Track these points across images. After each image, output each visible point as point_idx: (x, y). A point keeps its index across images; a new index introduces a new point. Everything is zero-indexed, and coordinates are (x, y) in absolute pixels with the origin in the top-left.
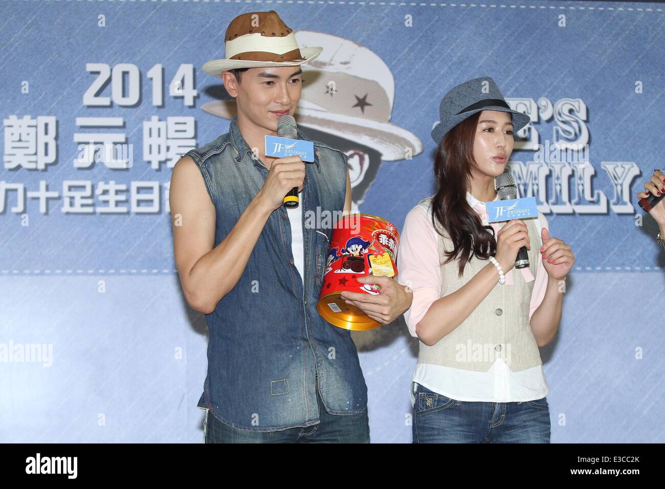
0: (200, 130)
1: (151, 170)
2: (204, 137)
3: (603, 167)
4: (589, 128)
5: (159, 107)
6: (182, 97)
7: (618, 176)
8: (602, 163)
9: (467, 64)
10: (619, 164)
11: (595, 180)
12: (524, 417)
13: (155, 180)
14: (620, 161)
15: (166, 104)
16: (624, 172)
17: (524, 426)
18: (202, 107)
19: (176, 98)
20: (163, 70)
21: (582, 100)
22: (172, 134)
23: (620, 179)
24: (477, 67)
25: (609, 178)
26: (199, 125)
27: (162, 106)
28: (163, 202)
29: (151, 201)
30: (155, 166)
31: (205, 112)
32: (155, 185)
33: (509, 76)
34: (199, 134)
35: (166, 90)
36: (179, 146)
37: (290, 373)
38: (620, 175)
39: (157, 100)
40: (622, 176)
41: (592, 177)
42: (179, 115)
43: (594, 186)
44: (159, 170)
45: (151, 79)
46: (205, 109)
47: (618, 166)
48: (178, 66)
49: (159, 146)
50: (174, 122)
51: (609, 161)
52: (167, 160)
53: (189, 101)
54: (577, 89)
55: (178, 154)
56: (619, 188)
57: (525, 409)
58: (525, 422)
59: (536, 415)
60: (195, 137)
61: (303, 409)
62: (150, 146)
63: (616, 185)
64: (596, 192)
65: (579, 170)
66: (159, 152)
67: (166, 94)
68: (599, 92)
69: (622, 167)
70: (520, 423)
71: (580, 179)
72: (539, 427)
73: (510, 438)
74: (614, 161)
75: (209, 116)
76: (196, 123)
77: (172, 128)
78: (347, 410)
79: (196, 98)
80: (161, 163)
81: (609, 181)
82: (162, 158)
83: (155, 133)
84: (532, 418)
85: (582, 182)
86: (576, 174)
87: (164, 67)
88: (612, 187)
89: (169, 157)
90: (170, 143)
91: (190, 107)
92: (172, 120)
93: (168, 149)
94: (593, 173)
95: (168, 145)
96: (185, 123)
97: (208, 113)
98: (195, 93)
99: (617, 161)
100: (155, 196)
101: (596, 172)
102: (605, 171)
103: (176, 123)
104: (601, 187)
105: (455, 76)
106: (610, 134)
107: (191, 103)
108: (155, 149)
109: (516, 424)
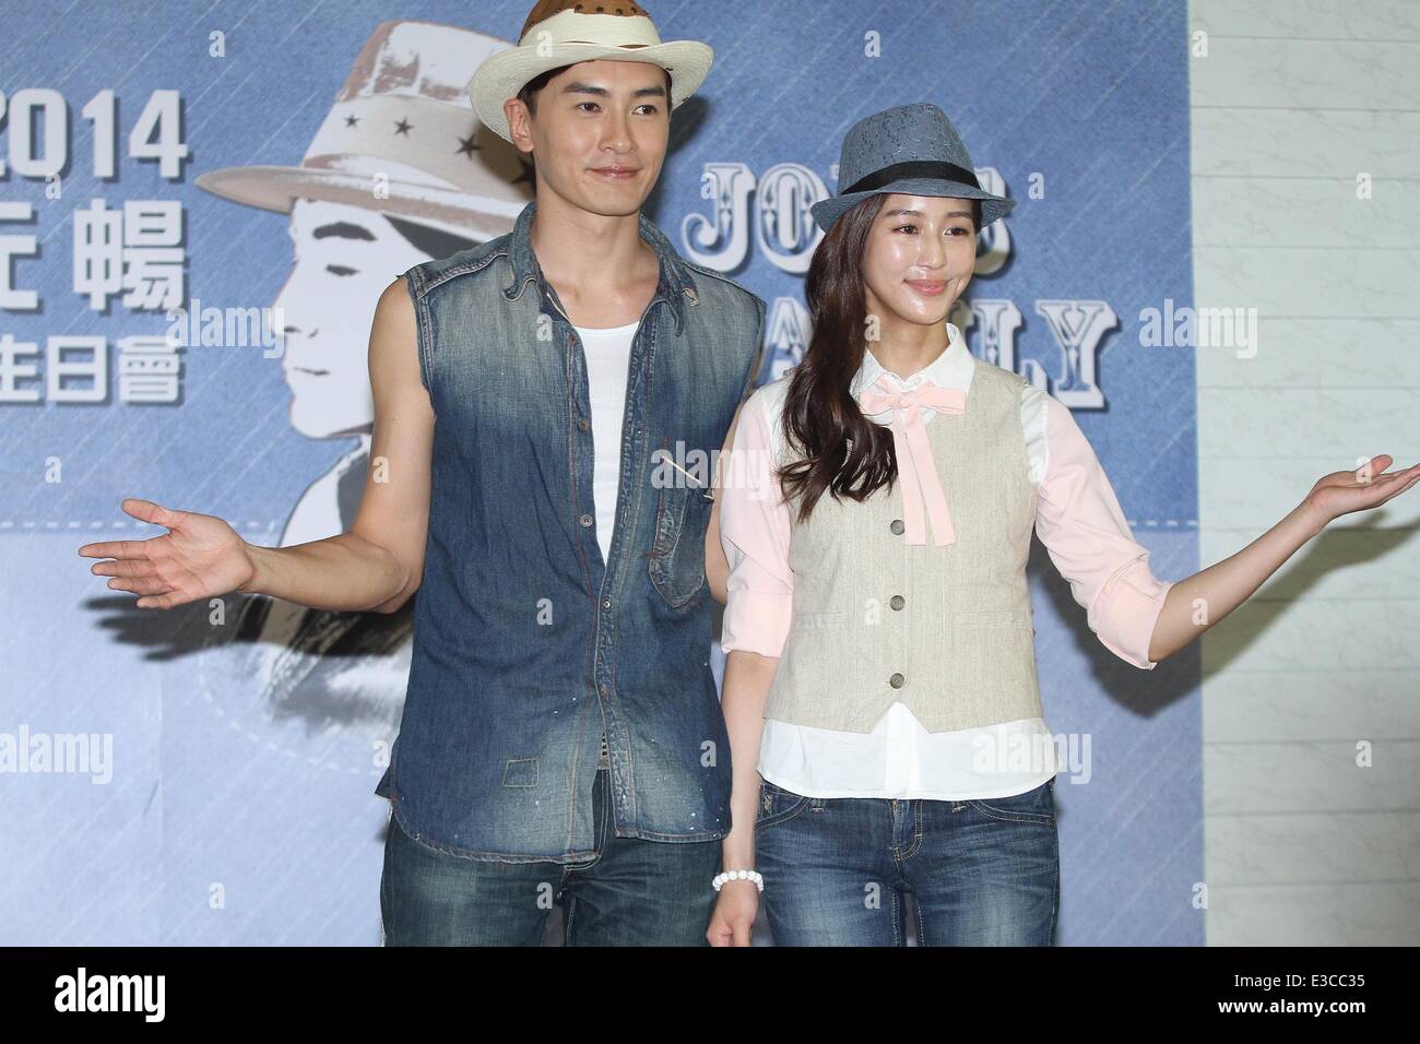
0: (193, 228)
1: (90, 313)
2: (201, 242)
3: (1038, 312)
4: (1011, 229)
5: (107, 180)
6: (157, 160)
7: (1070, 328)
8: (1038, 302)
9: (754, 94)
10: (1074, 304)
11: (1022, 337)
12: (972, 840)
13: (98, 334)
14: (1074, 299)
15: (122, 175)
16: (1083, 320)
17: (970, 859)
18: (197, 181)
19: (143, 160)
20: (117, 102)
21: (998, 170)
22: (134, 237)
23: (1074, 335)
24: (775, 100)
25: (1051, 335)
26: (192, 217)
27: (114, 179)
28: (114, 379)
29: (90, 378)
30: (98, 303)
31: (202, 190)
32: (99, 343)
33: (843, 120)
34: (192, 238)
35: (122, 144)
36: (149, 263)
37: (545, 747)
38: (1074, 328)
39: (103, 166)
40: (1078, 330)
41: (1017, 332)
42: (149, 198)
43: (1021, 350)
44: (107, 312)
45: (92, 122)
46: (205, 186)
47: (1070, 310)
48: (149, 95)
49: (107, 263)
50: (138, 212)
51: (1052, 298)
52: (123, 292)
53: (170, 169)
54: (985, 148)
55: (145, 279)
56: (1073, 354)
57: (974, 823)
58: (970, 850)
59: (1001, 835)
60: (183, 244)
61: (562, 827)
62: (89, 263)
63: (1067, 348)
64: (1024, 363)
65: (988, 317)
66: (107, 276)
67: (122, 154)
68: (1032, 154)
69: (1079, 310)
70: (958, 852)
71: (991, 335)
72: (1006, 863)
73: (944, 885)
74: (1062, 298)
75: (213, 199)
76: (184, 214)
77: (135, 224)
78: (692, 832)
79: (184, 162)
80: (110, 298)
81: (1051, 340)
82: (114, 286)
83: (98, 234)
84: (992, 841)
85: (995, 342)
86: (982, 324)
87: (118, 96)
88: (1057, 352)
89: (128, 285)
90: (130, 255)
91: (172, 181)
92: (133, 208)
93: (126, 268)
94: (1017, 322)
95: (126, 259)
96: (162, 215)
97: (211, 194)
98: (183, 151)
99: (1067, 298)
100: (97, 367)
101: (1024, 321)
102: (1044, 320)
103: (143, 215)
104: (1035, 353)
105: (730, 119)
106: (1055, 242)
107: (175, 173)
108: (98, 269)
109: (950, 854)
